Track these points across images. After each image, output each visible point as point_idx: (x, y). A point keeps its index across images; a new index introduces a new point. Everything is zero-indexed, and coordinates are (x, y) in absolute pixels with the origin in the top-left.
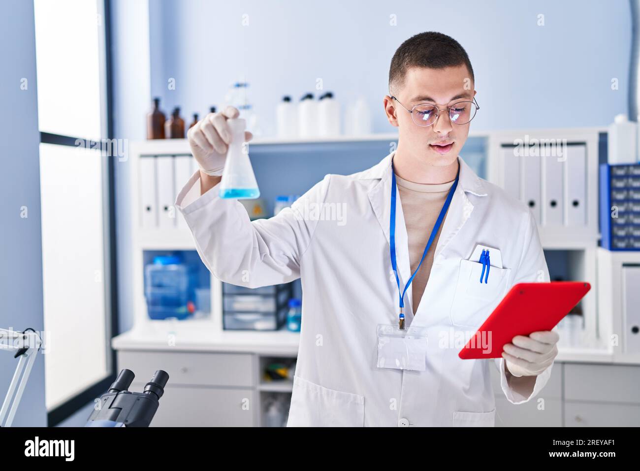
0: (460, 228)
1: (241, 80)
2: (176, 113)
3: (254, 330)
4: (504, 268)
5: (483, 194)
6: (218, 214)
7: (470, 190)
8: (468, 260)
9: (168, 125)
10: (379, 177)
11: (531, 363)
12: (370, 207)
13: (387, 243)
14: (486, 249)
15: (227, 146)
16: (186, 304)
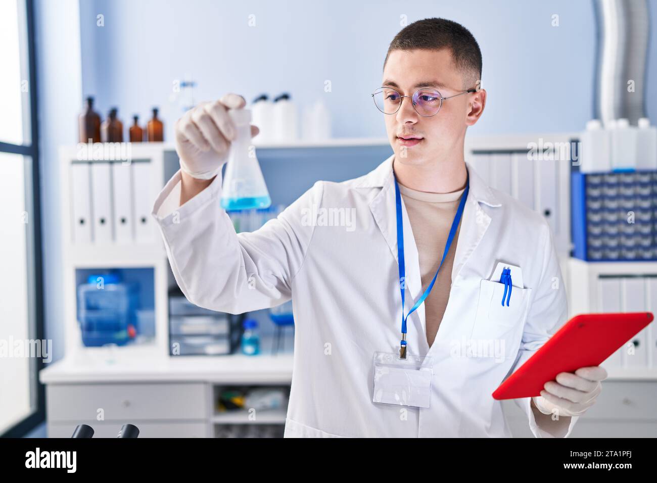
0: (477, 244)
1: (188, 79)
2: (113, 114)
3: (204, 354)
4: (525, 288)
5: (497, 204)
6: (203, 225)
7: (483, 200)
8: (489, 279)
9: (104, 128)
10: (380, 185)
11: (576, 403)
12: (373, 220)
13: (395, 260)
14: (507, 266)
15: (228, 143)
16: (126, 328)
